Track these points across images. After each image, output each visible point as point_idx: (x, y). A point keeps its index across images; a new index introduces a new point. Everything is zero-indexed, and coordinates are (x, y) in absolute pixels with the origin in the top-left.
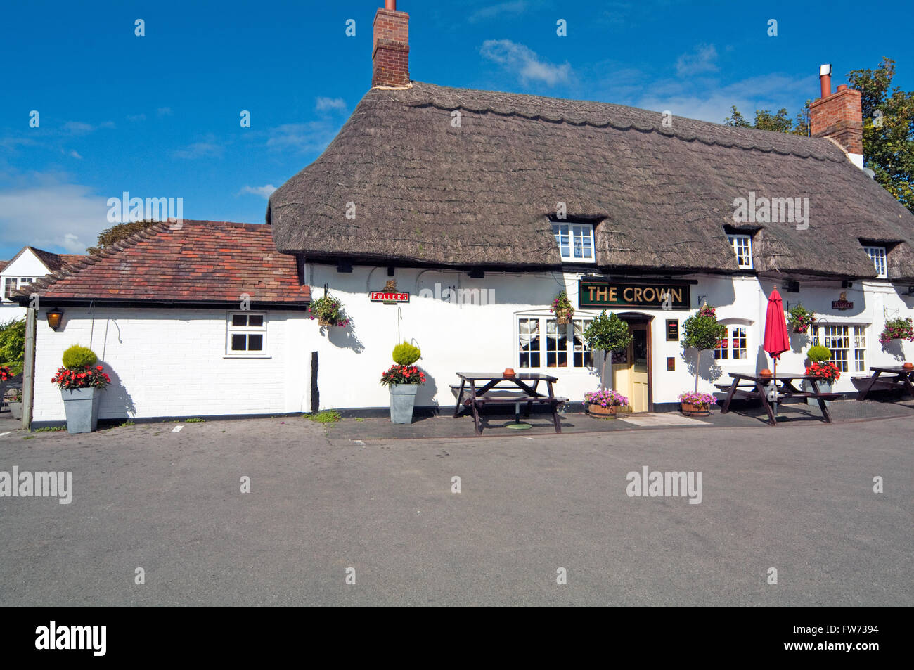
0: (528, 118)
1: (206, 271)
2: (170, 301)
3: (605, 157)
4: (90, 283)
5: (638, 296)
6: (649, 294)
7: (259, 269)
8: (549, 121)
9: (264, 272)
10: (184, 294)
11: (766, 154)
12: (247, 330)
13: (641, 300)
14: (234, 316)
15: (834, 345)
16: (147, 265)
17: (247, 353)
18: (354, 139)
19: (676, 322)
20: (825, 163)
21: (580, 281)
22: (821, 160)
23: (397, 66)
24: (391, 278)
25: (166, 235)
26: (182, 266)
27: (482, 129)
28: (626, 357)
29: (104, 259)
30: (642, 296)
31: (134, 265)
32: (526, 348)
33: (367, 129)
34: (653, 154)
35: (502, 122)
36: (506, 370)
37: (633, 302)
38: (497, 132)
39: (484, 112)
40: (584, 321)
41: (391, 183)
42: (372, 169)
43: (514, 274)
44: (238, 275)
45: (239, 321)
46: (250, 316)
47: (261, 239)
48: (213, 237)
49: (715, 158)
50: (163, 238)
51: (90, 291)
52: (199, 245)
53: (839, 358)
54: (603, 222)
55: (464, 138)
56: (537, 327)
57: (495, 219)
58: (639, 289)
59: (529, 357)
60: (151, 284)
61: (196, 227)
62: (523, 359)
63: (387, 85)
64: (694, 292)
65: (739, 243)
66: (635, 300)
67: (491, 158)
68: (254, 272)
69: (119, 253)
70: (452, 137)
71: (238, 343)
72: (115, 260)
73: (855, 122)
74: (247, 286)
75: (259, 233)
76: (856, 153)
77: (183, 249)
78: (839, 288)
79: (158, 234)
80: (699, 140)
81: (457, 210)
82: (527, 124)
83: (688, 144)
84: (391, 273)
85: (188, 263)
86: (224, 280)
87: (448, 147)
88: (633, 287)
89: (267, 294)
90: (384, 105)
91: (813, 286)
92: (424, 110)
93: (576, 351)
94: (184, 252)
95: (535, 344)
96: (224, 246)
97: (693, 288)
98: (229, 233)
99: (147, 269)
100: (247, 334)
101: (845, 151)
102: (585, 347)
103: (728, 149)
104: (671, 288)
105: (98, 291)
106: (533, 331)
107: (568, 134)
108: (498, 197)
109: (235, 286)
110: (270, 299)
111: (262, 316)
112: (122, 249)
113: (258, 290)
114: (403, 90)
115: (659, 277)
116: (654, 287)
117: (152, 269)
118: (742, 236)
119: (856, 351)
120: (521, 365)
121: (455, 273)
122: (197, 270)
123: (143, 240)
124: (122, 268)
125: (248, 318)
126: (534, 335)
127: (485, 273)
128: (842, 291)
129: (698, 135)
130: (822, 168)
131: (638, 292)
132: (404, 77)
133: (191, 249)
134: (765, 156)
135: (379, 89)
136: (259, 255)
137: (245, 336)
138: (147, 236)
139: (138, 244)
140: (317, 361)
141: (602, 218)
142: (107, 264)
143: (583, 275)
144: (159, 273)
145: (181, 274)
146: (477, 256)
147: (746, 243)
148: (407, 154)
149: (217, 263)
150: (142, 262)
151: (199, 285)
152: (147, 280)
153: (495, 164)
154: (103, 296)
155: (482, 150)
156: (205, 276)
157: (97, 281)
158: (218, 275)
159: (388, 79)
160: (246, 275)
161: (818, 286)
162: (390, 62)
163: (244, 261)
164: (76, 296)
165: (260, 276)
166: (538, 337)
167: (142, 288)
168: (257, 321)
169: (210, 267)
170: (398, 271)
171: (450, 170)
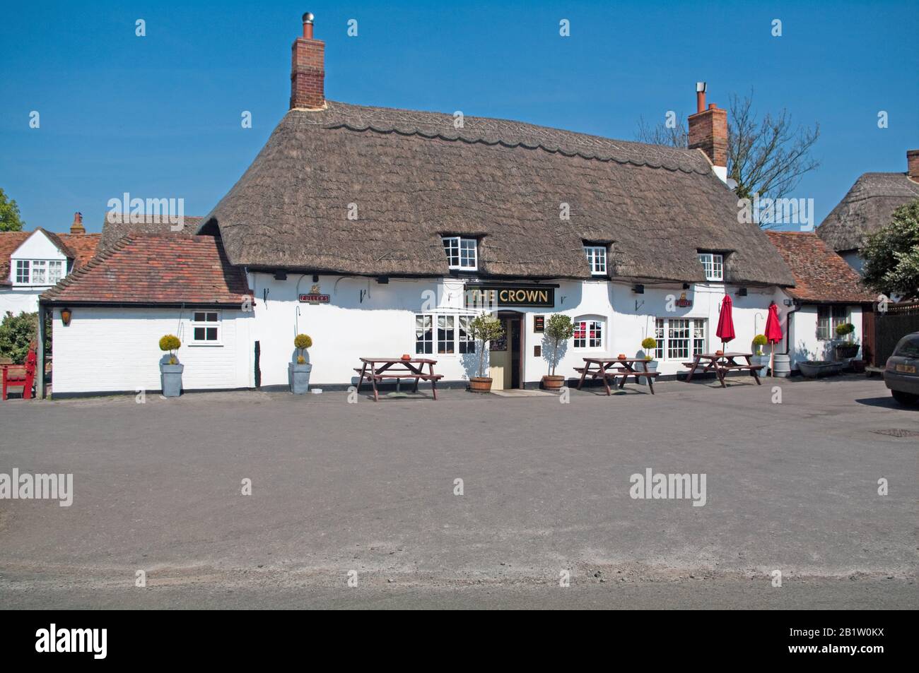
0: (429, 137)
1: (171, 278)
2: (152, 303)
3: (493, 176)
4: (90, 289)
5: (512, 297)
6: (521, 296)
7: (211, 276)
8: (446, 139)
9: (215, 279)
10: (160, 297)
11: (639, 168)
12: (206, 325)
13: (514, 300)
14: (196, 314)
15: (676, 336)
16: (126, 274)
17: (205, 342)
18: (280, 162)
19: (542, 318)
20: (692, 174)
21: (465, 285)
22: (688, 173)
23: (314, 89)
24: (315, 284)
25: (132, 247)
26: (152, 274)
27: (389, 150)
28: (506, 346)
29: (93, 269)
30: (515, 297)
31: (117, 273)
32: (421, 338)
33: (291, 152)
34: (536, 171)
35: (406, 142)
36: (404, 355)
37: (508, 302)
38: (401, 152)
39: (389, 132)
40: (469, 317)
41: (313, 203)
42: (297, 191)
43: (412, 280)
44: (196, 281)
45: (199, 318)
46: (208, 314)
47: (206, 250)
48: (169, 248)
49: (592, 173)
50: (131, 250)
51: (90, 295)
52: (161, 255)
53: (680, 346)
54: (484, 239)
55: (372, 160)
56: (431, 322)
57: (398, 236)
58: (514, 292)
59: (423, 345)
60: (133, 289)
61: (153, 239)
62: (419, 348)
63: (305, 107)
64: (558, 293)
65: (597, 254)
66: (510, 300)
67: (395, 179)
68: (208, 279)
69: (102, 263)
70: (363, 159)
71: (199, 334)
72: (101, 270)
73: (720, 138)
74: (205, 290)
75: (204, 244)
76: (720, 166)
77: (149, 259)
78: (680, 289)
79: (126, 246)
80: (580, 155)
81: (367, 228)
82: (428, 143)
83: (569, 159)
84: (316, 280)
85: (157, 271)
86: (187, 286)
87: (360, 169)
88: (508, 289)
89: (222, 297)
90: (304, 127)
91: (659, 288)
92: (337, 131)
93: (461, 341)
94: (150, 262)
95: (429, 335)
96: (179, 256)
97: (557, 291)
98: (181, 244)
99: (127, 277)
100: (206, 327)
101: (711, 164)
102: (469, 337)
103: (606, 163)
104: (539, 290)
105: (98, 295)
106: (427, 325)
107: (463, 152)
108: (401, 216)
109: (196, 290)
110: (224, 301)
111: (216, 314)
112: (103, 260)
113: (214, 294)
114: (319, 112)
115: (529, 282)
116: (525, 290)
117: (131, 277)
118: (600, 248)
119: (695, 341)
120: (417, 352)
121: (366, 280)
122: (164, 278)
123: (116, 252)
124: (109, 276)
125: (206, 316)
126: (427, 329)
127: (389, 279)
128: (683, 291)
129: (580, 150)
130: (688, 181)
131: (512, 294)
132: (320, 99)
133: (154, 259)
134: (637, 170)
135: (298, 111)
136: (209, 264)
137: (204, 329)
138: (119, 248)
139: (114, 255)
140: (259, 348)
141: (484, 235)
142: (96, 273)
143: (467, 280)
144: (137, 280)
145: (154, 280)
146: (383, 267)
147: (602, 254)
148: (326, 176)
149: (178, 272)
150: (121, 271)
151: (169, 290)
152: (130, 286)
153: (399, 185)
154: (103, 300)
155: (388, 171)
156: (171, 283)
157: (94, 287)
158: (181, 281)
159: (306, 101)
160: (202, 281)
161: (662, 288)
162: (308, 85)
163: (198, 269)
164: (83, 299)
165: (213, 282)
166: (431, 329)
167: (128, 293)
168: (213, 318)
169: (174, 275)
170: (321, 277)
171: (361, 191)
